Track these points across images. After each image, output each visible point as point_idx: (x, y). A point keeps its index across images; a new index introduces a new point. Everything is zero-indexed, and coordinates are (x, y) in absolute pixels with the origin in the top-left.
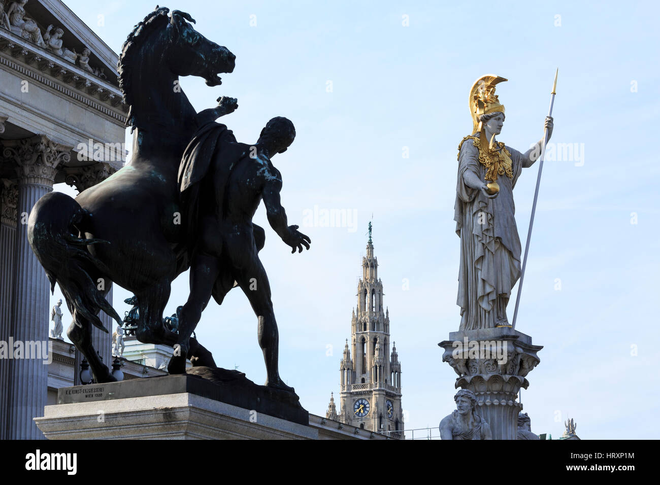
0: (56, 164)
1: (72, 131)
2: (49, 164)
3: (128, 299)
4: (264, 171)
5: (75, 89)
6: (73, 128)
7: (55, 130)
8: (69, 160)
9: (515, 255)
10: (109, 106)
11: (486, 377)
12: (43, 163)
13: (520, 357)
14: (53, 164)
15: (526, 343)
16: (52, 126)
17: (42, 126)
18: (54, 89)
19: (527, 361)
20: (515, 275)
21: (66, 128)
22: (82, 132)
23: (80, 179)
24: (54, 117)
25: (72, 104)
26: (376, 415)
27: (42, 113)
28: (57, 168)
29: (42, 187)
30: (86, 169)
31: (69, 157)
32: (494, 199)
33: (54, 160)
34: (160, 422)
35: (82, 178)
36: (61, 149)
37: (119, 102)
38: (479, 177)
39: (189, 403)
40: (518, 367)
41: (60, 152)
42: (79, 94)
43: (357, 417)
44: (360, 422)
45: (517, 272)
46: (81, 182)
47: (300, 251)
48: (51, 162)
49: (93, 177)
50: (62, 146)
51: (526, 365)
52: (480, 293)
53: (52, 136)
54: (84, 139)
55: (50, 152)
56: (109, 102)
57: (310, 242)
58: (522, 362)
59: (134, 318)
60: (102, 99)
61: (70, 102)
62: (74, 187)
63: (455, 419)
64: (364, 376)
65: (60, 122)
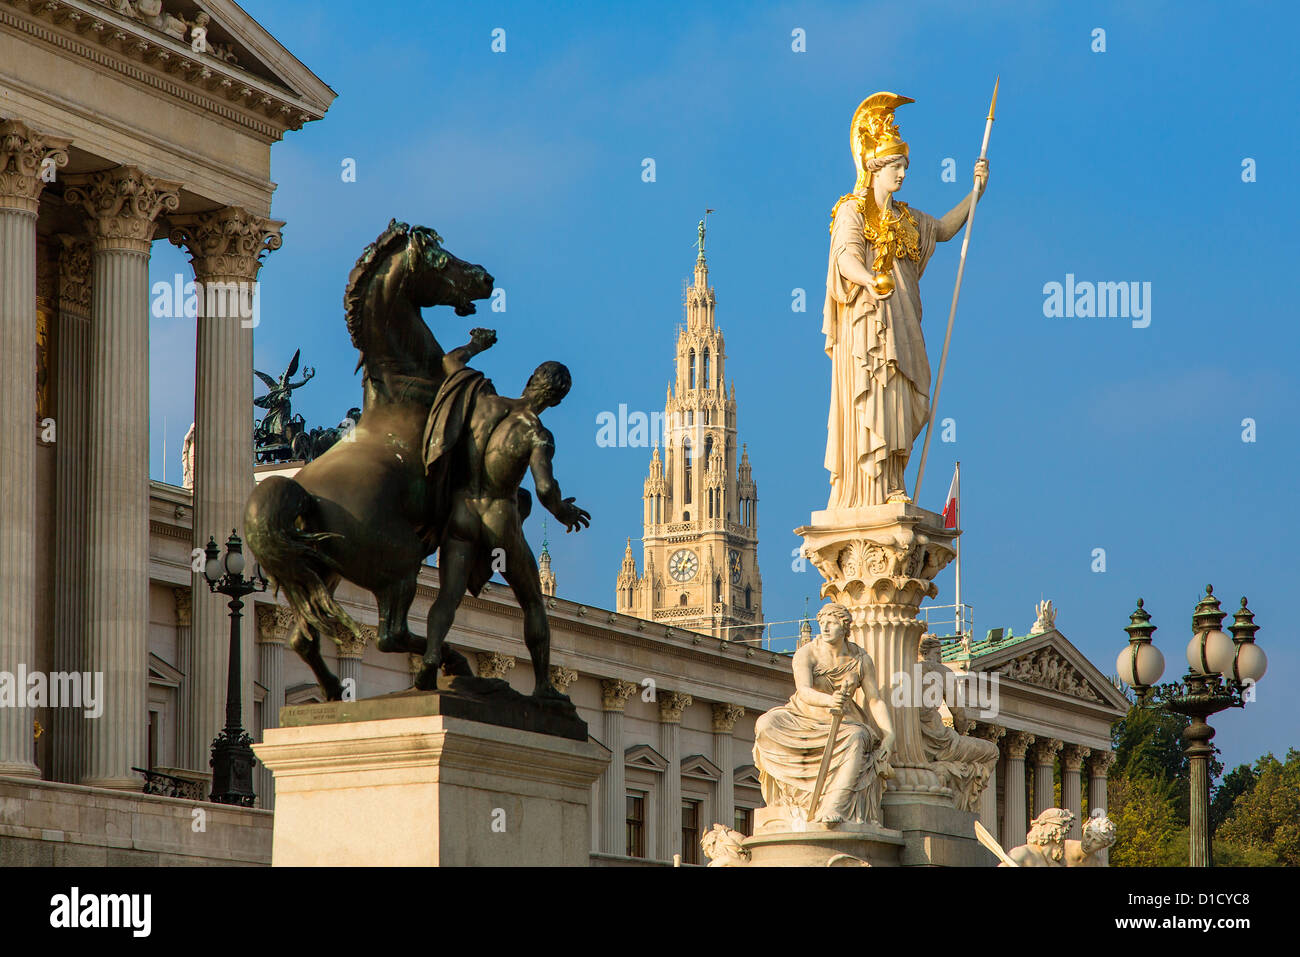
0: (154, 213)
1: (181, 155)
2: (143, 216)
3: (260, 398)
4: (532, 435)
5: (184, 84)
6: (182, 150)
7: (152, 155)
8: (176, 206)
9: (920, 388)
10: (242, 109)
11: (869, 582)
12: (133, 213)
13: (924, 549)
14: (149, 214)
15: (934, 526)
16: (147, 149)
17: (129, 150)
18: (147, 85)
19: (936, 554)
20: (920, 419)
21: (170, 151)
22: (197, 156)
23: (195, 234)
24: (149, 133)
25: (178, 108)
26: (710, 578)
27: (130, 128)
28: (157, 219)
29: (133, 255)
30: (205, 217)
31: (177, 201)
32: (888, 301)
33: (151, 206)
34: (407, 749)
35: (199, 233)
36: (163, 188)
37: (260, 101)
38: (865, 264)
39: (444, 728)
40: (921, 565)
41: (161, 193)
42: (192, 91)
43: (674, 582)
44: (681, 592)
45: (923, 414)
46: (197, 240)
47: (578, 528)
48: (146, 211)
49: (218, 231)
50: (165, 183)
51: (934, 561)
52: (862, 451)
53: (146, 167)
54: (202, 168)
55: (145, 194)
56: (242, 101)
57: (589, 518)
58: (927, 556)
59: (271, 431)
60: (230, 98)
61: (176, 105)
62: (185, 248)
63: (818, 650)
64: (688, 508)
65: (162, 141)
